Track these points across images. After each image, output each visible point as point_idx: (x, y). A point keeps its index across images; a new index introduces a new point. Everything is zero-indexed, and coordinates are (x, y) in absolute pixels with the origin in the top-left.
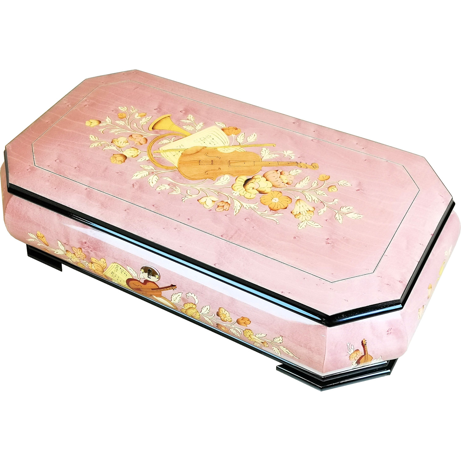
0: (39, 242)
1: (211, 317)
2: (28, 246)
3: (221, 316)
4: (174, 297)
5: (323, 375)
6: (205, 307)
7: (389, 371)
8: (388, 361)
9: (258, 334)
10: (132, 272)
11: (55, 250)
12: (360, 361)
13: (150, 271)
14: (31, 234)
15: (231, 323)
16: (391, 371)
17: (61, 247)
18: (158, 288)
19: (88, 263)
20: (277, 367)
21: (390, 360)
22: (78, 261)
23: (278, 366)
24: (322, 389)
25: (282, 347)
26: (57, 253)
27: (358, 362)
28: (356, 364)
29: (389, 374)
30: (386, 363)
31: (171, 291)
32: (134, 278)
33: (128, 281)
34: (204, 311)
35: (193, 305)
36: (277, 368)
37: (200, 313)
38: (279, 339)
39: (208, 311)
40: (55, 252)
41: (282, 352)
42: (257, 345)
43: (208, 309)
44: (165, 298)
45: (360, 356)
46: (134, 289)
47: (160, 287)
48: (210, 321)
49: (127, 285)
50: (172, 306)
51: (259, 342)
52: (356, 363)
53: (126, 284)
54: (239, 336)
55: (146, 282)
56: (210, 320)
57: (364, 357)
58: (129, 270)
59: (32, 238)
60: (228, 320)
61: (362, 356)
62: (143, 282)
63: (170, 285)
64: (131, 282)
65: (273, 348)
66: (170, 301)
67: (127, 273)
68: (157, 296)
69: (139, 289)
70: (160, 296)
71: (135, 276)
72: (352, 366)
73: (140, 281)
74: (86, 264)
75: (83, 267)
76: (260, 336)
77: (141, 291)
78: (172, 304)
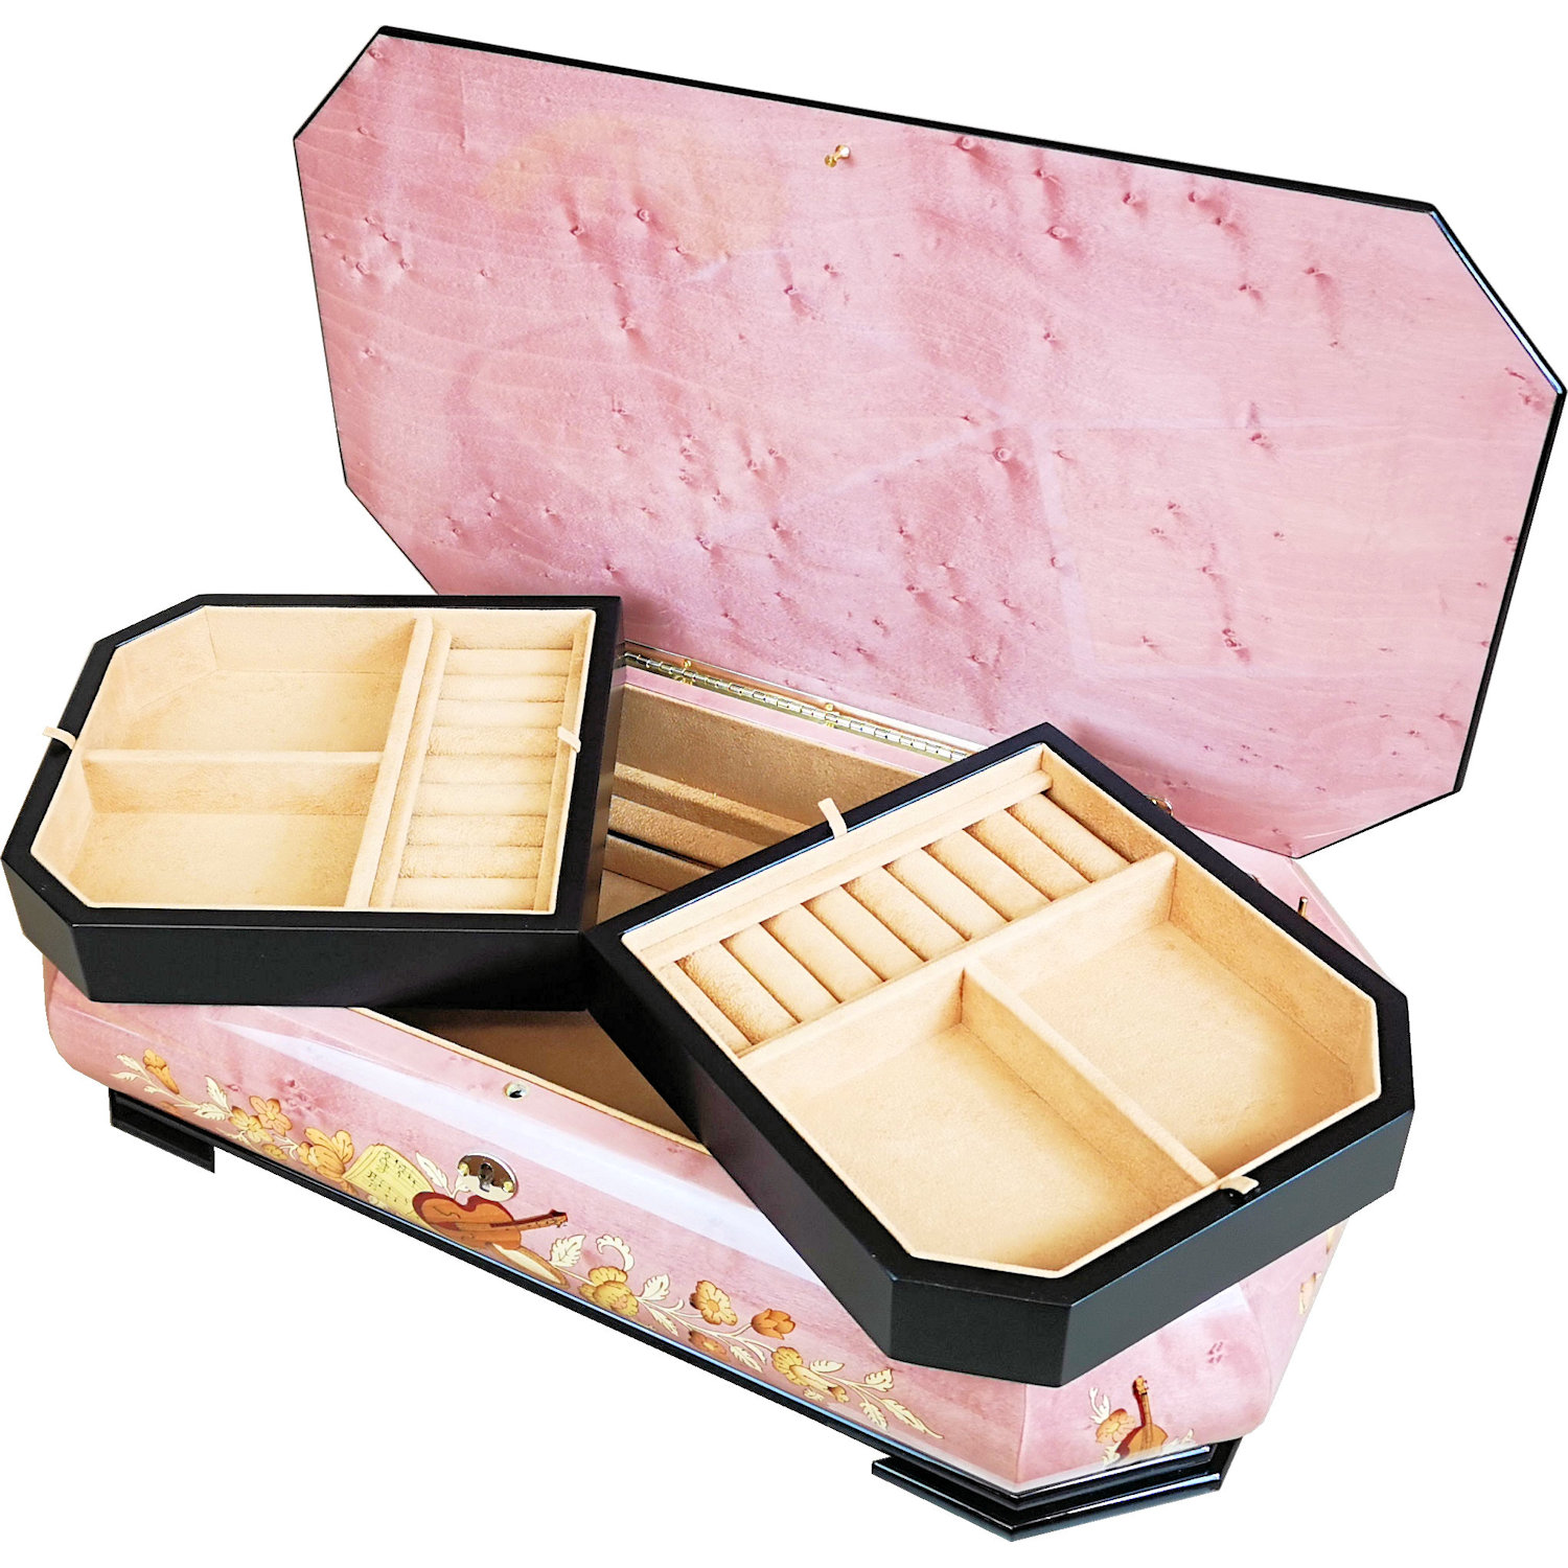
0: (150, 1082)
1: (672, 1310)
2: (112, 1093)
3: (703, 1306)
4: (559, 1249)
5: (1014, 1489)
6: (653, 1279)
7: (1216, 1476)
8: (1211, 1446)
9: (817, 1363)
10: (430, 1174)
11: (196, 1106)
12: (1130, 1446)
13: (486, 1170)
14: (127, 1058)
15: (735, 1328)
16: (1222, 1477)
17: (216, 1098)
18: (510, 1220)
19: (296, 1146)
20: (874, 1466)
21: (1220, 1444)
22: (268, 1139)
23: (878, 1461)
24: (1012, 1534)
25: (889, 1404)
26: (205, 1116)
27: (1123, 1449)
28: (1118, 1455)
29: (1215, 1485)
30: (1206, 1453)
31: (549, 1231)
32: (438, 1191)
33: (419, 1200)
34: (653, 1292)
35: (616, 1272)
36: (875, 1470)
37: (638, 1298)
38: (884, 1377)
39: (663, 1292)
40: (199, 1113)
41: (890, 1418)
42: (813, 1397)
43: (665, 1286)
44: (530, 1253)
45: (1130, 1431)
46: (438, 1224)
47: (516, 1218)
48: (669, 1324)
49: (415, 1214)
50: (551, 1277)
51: (821, 1388)
52: (1118, 1451)
53: (412, 1208)
54: (760, 1370)
55: (475, 1201)
56: (671, 1319)
57: (1141, 1432)
58: (423, 1166)
59: (131, 1070)
60: (724, 1318)
61: (1136, 1430)
62: (464, 1202)
63: (546, 1212)
64: (428, 1203)
65: (862, 1405)
66: (546, 1262)
67: (416, 1175)
68: (507, 1245)
69: (451, 1226)
70: (518, 1246)
71: (440, 1183)
72: (1104, 1462)
73: (458, 1200)
74: (292, 1148)
75: (283, 1157)
76: (823, 1368)
77: (458, 1229)
78: (553, 1271)
